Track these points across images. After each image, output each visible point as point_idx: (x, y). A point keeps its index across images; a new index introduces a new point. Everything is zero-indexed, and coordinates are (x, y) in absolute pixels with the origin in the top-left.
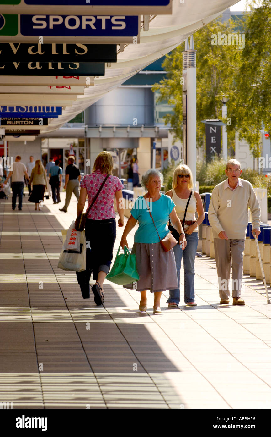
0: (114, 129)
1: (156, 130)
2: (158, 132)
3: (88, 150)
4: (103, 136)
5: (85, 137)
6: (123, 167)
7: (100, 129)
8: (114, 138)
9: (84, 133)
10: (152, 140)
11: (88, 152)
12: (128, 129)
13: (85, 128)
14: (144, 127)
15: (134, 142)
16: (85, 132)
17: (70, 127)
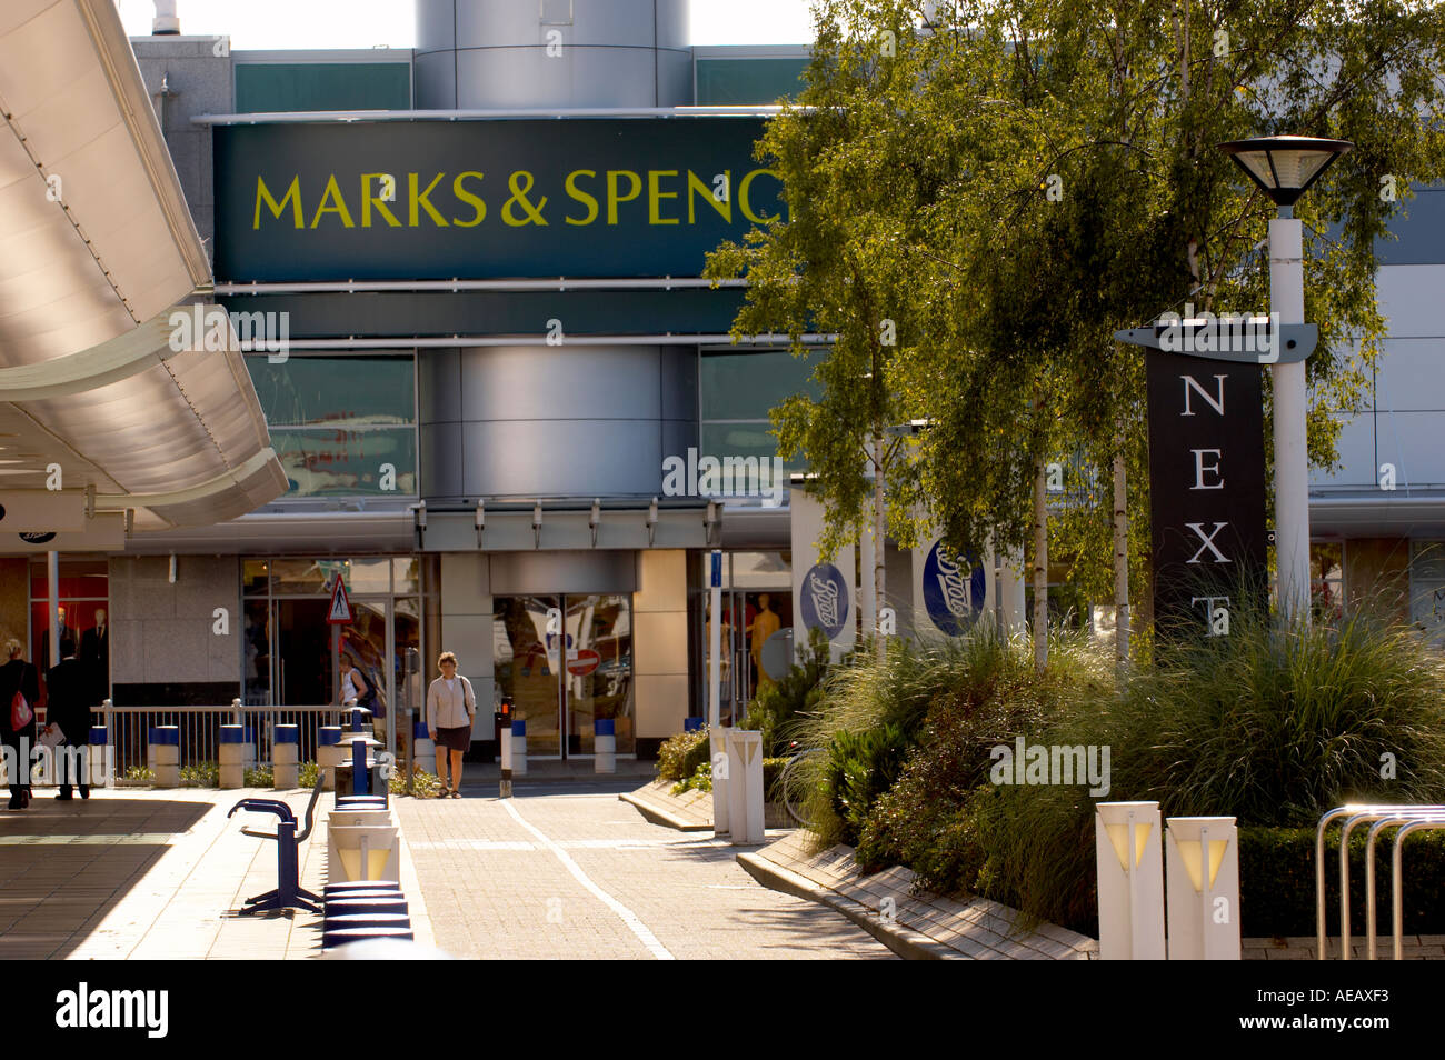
0: (538, 517)
1: (711, 515)
2: (718, 525)
3: (433, 601)
4: (491, 545)
5: (417, 549)
6: (575, 671)
7: (480, 517)
8: (537, 552)
9: (411, 534)
10: (694, 557)
11: (433, 611)
12: (596, 516)
13: (417, 511)
14: (660, 508)
15: (620, 567)
16: (419, 529)
17: (355, 509)
